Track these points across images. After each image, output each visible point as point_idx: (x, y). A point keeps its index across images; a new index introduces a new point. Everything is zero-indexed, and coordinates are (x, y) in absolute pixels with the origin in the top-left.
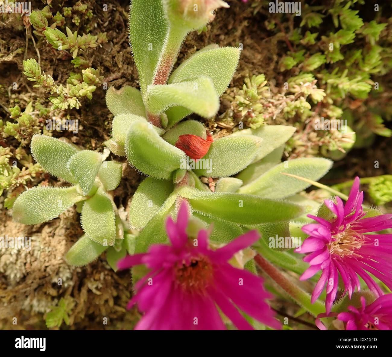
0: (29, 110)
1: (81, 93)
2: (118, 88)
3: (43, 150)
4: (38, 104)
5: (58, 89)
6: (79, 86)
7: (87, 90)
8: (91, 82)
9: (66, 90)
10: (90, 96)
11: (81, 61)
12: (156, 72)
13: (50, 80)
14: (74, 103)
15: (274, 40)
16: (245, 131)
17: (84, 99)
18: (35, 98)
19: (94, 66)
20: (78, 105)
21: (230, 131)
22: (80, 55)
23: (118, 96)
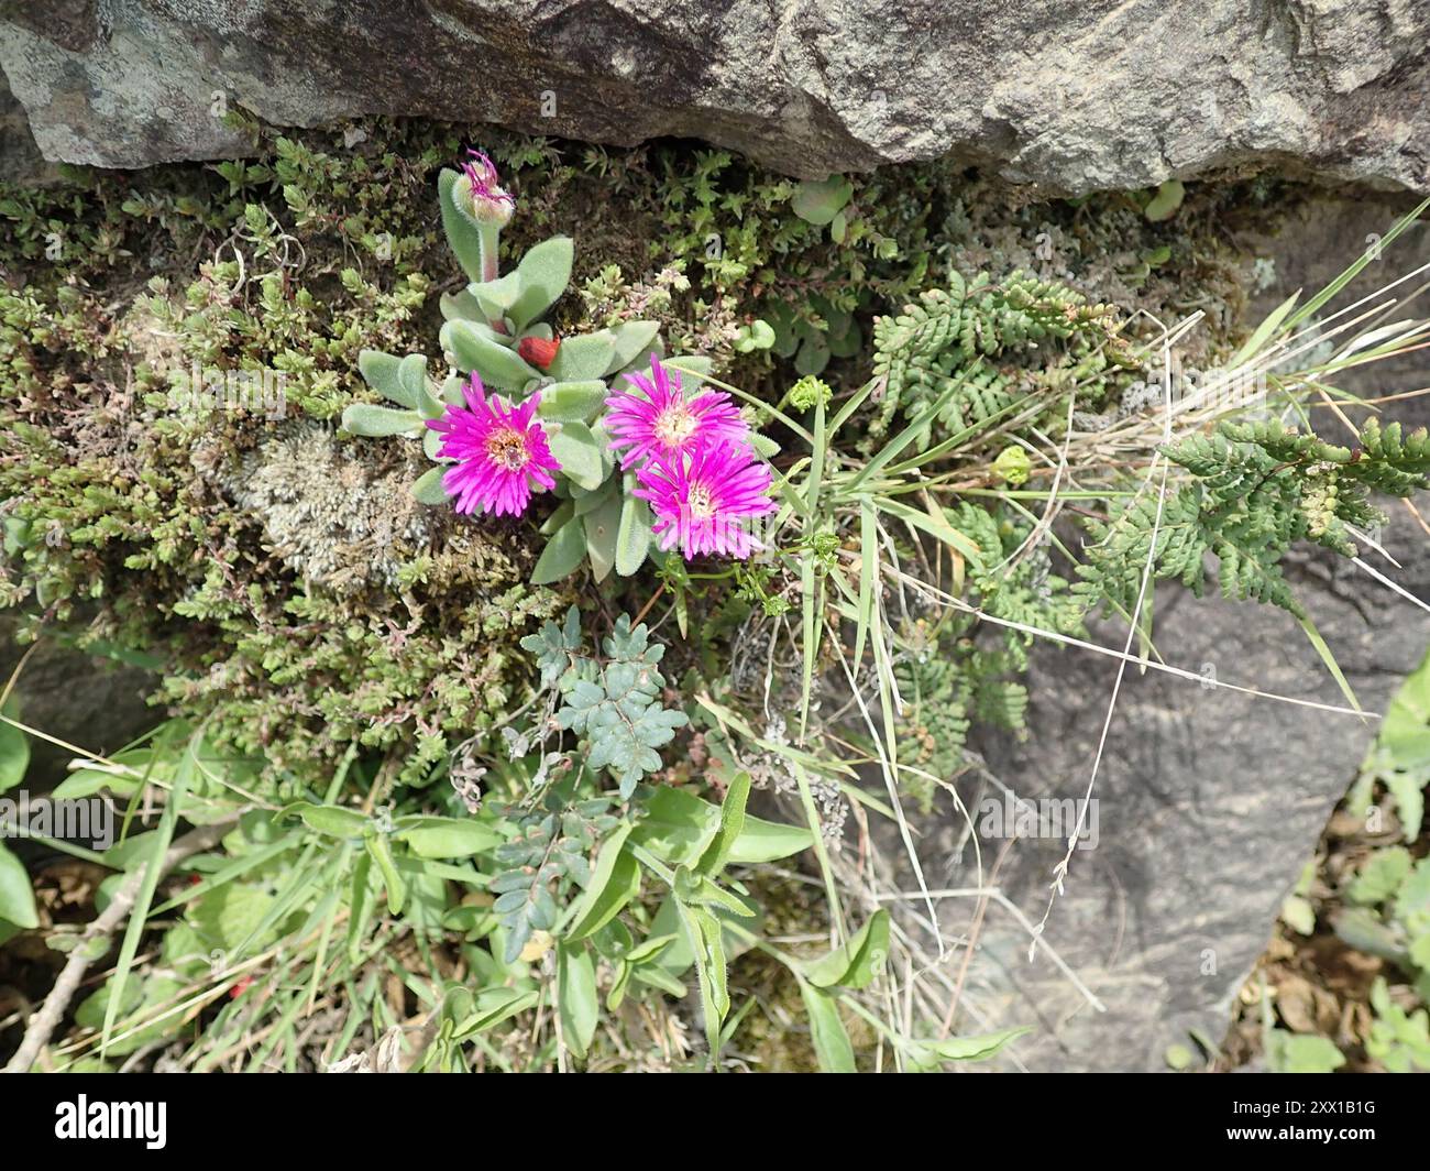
0: (355, 326)
1: (409, 301)
2: (453, 294)
3: (372, 368)
4: (366, 321)
5: (383, 299)
6: (405, 294)
7: (416, 297)
8: (419, 289)
9: (393, 300)
10: (420, 305)
11: (406, 266)
12: (483, 272)
13: (374, 289)
14: (402, 313)
15: (641, 221)
16: (603, 331)
17: (413, 308)
18: (363, 314)
19: (424, 271)
20: (408, 316)
21: (589, 331)
22: (402, 260)
23: (452, 303)
